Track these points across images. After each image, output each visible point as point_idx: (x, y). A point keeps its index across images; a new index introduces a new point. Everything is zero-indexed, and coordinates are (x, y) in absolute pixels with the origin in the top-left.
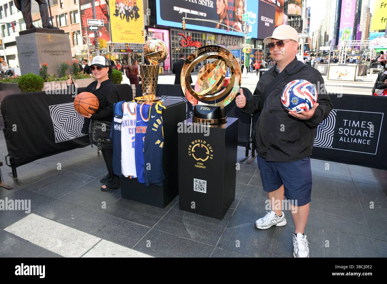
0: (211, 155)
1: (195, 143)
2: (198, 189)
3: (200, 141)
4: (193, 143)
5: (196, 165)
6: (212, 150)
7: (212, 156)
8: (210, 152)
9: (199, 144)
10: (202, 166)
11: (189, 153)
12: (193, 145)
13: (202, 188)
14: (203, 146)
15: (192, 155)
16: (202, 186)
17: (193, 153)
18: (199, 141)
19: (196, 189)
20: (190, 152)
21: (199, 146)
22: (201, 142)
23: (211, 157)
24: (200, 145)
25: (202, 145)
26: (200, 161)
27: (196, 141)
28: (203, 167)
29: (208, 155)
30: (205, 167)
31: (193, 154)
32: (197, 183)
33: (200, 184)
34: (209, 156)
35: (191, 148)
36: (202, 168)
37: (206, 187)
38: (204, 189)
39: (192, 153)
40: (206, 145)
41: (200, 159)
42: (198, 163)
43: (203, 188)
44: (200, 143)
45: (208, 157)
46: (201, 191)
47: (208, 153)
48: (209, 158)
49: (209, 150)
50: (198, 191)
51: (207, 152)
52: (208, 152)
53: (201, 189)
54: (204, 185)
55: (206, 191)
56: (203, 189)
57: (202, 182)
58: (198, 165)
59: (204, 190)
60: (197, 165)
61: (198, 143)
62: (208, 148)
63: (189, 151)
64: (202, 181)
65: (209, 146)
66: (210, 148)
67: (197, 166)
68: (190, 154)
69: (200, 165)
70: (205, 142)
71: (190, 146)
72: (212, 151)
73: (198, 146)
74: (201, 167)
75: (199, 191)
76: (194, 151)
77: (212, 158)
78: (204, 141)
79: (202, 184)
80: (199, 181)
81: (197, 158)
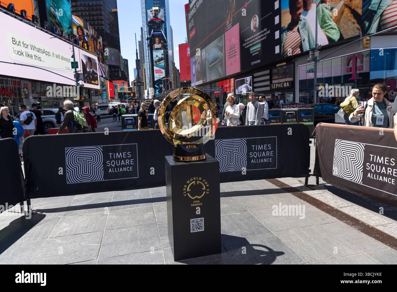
0: (207, 190)
1: (191, 182)
2: (195, 229)
3: (196, 179)
4: (188, 182)
5: (192, 205)
8: (206, 187)
9: (195, 181)
10: (199, 203)
11: (185, 194)
12: (188, 185)
14: (199, 183)
15: (187, 195)
17: (189, 192)
18: (194, 178)
19: (193, 230)
21: (195, 184)
23: (208, 191)
24: (196, 183)
25: (198, 182)
26: (197, 199)
27: (191, 180)
29: (204, 190)
30: (202, 204)
31: (188, 194)
32: (194, 224)
33: (197, 223)
34: (206, 191)
35: (187, 188)
36: (198, 205)
38: (201, 227)
39: (187, 192)
40: (202, 181)
41: (196, 197)
42: (194, 202)
43: (201, 226)
44: (196, 181)
45: (204, 193)
46: (199, 231)
47: (204, 188)
48: (206, 193)
49: (205, 185)
50: (195, 231)
52: (204, 187)
53: (199, 229)
54: (201, 222)
55: (204, 228)
56: (200, 227)
57: (199, 221)
59: (201, 228)
61: (193, 181)
62: (204, 183)
63: (184, 191)
64: (199, 219)
65: (205, 181)
66: (206, 183)
67: (194, 205)
68: (185, 195)
69: (196, 203)
70: (200, 179)
71: (185, 186)
72: (208, 185)
73: (193, 184)
75: (197, 231)
76: (190, 190)
77: (208, 193)
79: (199, 223)
80: (196, 220)
81: (193, 197)
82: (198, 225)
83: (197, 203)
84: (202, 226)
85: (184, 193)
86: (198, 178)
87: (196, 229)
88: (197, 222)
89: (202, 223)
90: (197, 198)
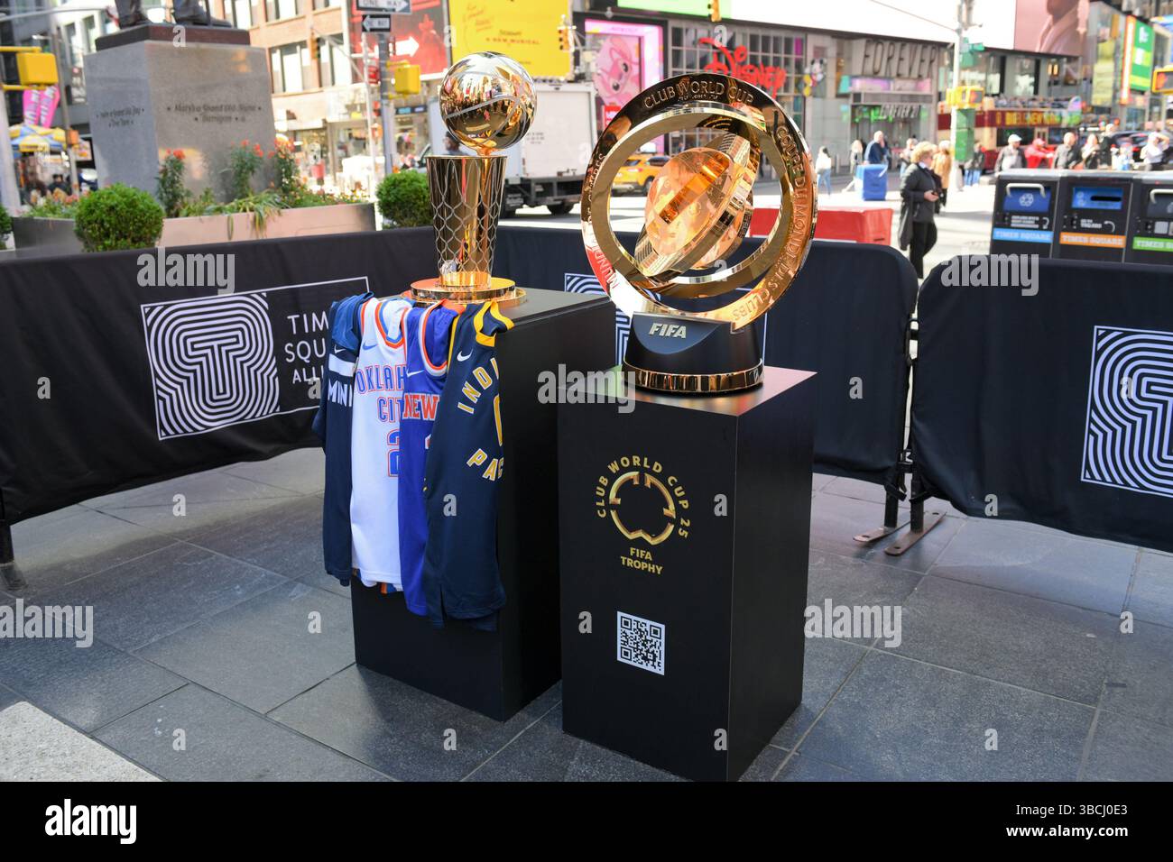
0: (683, 522)
1: (623, 471)
2: (634, 654)
3: (642, 462)
4: (614, 467)
5: (624, 558)
6: (686, 502)
7: (688, 524)
8: (678, 507)
9: (637, 473)
10: (648, 561)
11: (601, 508)
12: (612, 477)
13: (648, 651)
14: (651, 484)
15: (609, 515)
16: (649, 645)
17: (614, 507)
18: (636, 460)
19: (626, 654)
20: (602, 504)
21: (636, 483)
22: (645, 465)
23: (684, 528)
24: (642, 478)
25: (649, 480)
26: (640, 543)
27: (625, 462)
28: (652, 568)
29: (669, 519)
30: (659, 569)
31: (613, 514)
32: (628, 632)
33: (641, 636)
34: (676, 522)
35: (608, 489)
36: (647, 569)
37: (662, 649)
38: (655, 656)
39: (609, 507)
40: (662, 477)
41: (640, 534)
42: (632, 549)
43: (653, 652)
44: (641, 470)
45: (671, 528)
46: (643, 666)
47: (670, 511)
48: (675, 531)
49: (676, 499)
50: (631, 663)
51: (668, 508)
52: (672, 506)
53: (645, 658)
54: (655, 640)
55: (663, 665)
56: (650, 656)
57: (648, 630)
58: (634, 558)
59: (654, 660)
60: (628, 556)
61: (632, 468)
62: (671, 490)
63: (600, 499)
64: (649, 623)
65: (676, 485)
66: (679, 491)
67: (630, 563)
68: (602, 513)
70: (658, 467)
71: (603, 480)
72: (685, 504)
73: (630, 481)
74: (643, 566)
75: (637, 665)
76: (619, 501)
77: (685, 534)
78: (656, 464)
79: (649, 638)
80: (638, 622)
81: (631, 530)
82: (643, 645)
83: (642, 560)
84: (658, 654)
85: (598, 504)
86: (651, 463)
87: (636, 656)
88: (640, 630)
89: (658, 644)
90: (641, 539)
